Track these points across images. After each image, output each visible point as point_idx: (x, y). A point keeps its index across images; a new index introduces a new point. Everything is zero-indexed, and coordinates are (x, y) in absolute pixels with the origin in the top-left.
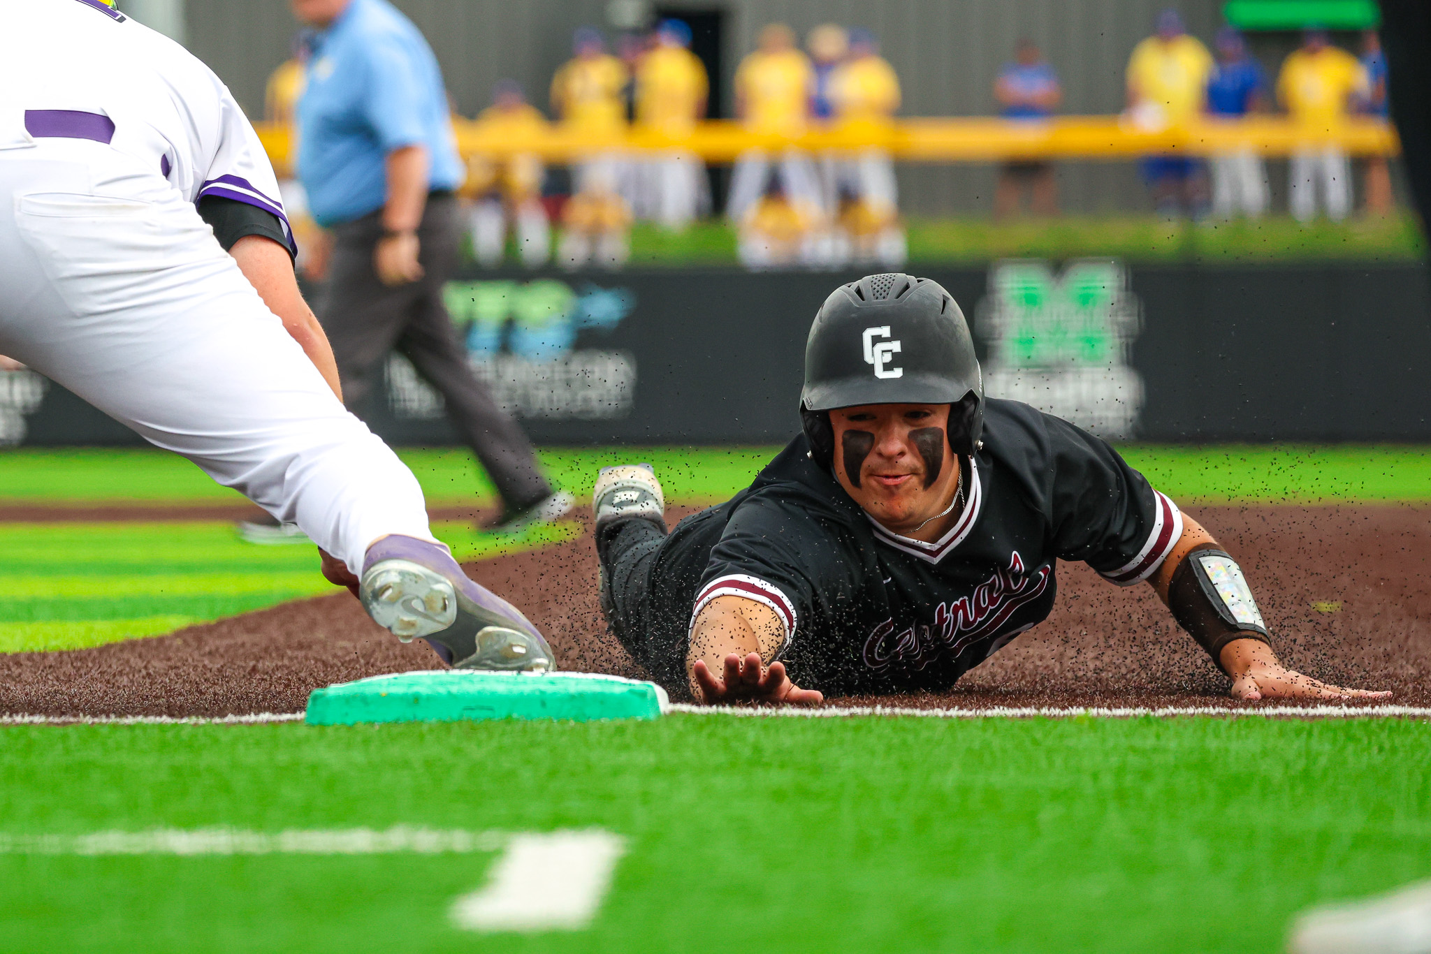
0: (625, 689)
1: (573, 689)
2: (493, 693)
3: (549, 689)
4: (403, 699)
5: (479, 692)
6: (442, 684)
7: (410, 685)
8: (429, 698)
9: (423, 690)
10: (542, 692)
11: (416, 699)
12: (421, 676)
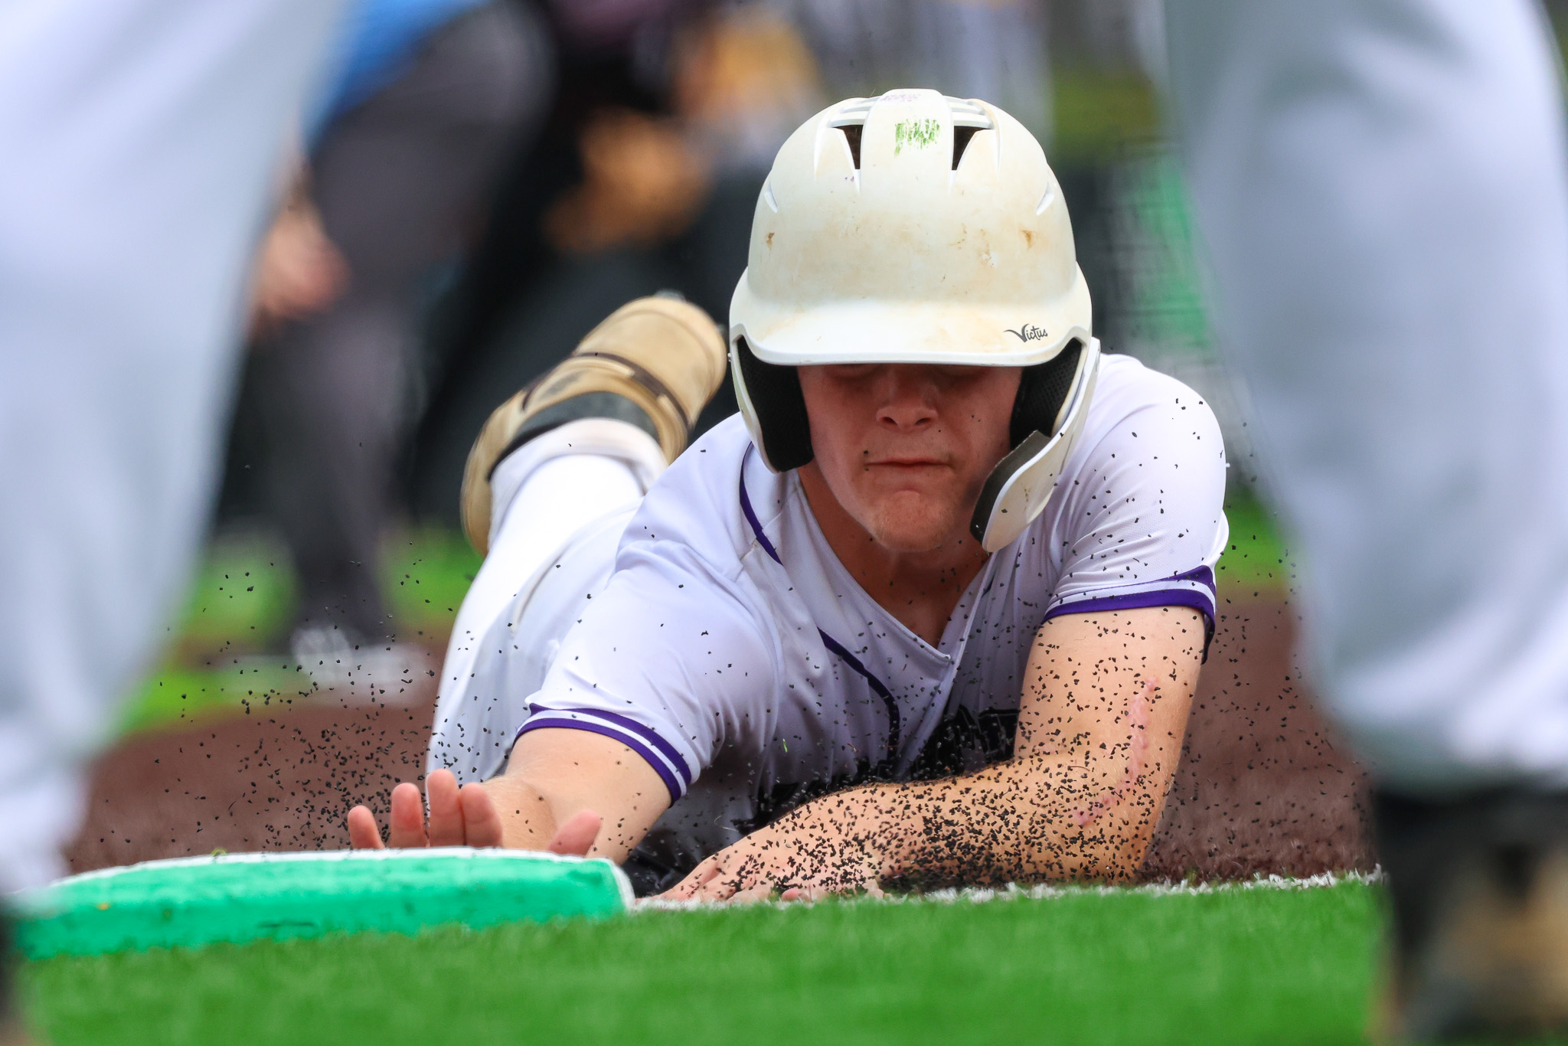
0: (562, 872)
1: (463, 878)
2: (312, 893)
3: (419, 879)
4: (139, 913)
5: (285, 893)
6: (213, 881)
7: (154, 887)
8: (191, 910)
9: (180, 896)
10: (407, 887)
11: (166, 913)
12: (176, 868)
